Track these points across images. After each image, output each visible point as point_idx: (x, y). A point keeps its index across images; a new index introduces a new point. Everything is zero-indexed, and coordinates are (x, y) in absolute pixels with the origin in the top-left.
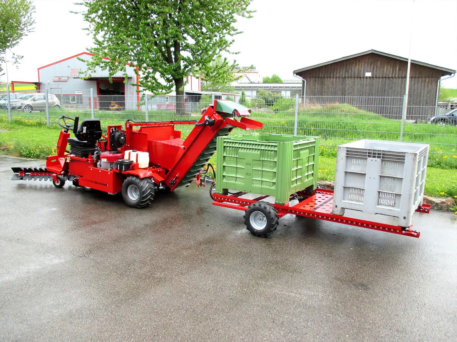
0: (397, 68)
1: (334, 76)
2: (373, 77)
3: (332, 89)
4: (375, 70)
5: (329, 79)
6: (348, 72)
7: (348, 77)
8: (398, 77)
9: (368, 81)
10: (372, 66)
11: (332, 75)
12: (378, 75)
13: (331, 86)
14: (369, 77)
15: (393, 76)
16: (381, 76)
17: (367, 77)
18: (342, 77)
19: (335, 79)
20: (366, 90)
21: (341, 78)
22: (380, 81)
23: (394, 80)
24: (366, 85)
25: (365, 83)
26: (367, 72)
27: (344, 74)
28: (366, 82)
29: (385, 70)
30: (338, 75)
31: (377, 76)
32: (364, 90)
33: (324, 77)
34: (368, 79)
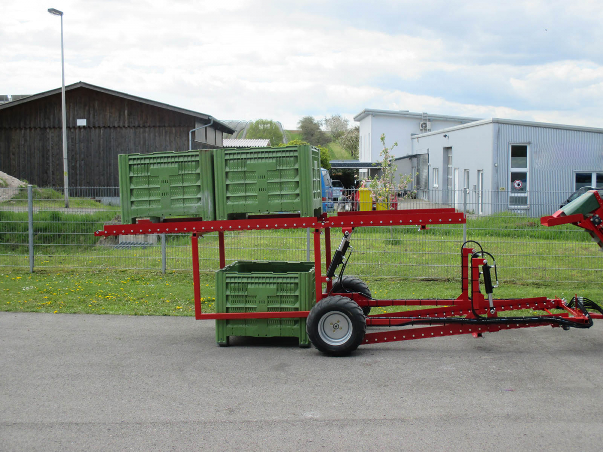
0: (126, 112)
1: (27, 127)
2: (89, 127)
3: (26, 149)
4: (91, 116)
5: (18, 131)
6: (50, 119)
7: (50, 127)
8: (129, 127)
9: (82, 133)
10: (87, 108)
11: (22, 124)
12: (97, 123)
13: (23, 143)
14: (84, 127)
15: (121, 125)
16: (101, 125)
17: (79, 127)
18: (40, 127)
19: (28, 130)
20: (79, 148)
21: (38, 129)
22: (102, 133)
23: (124, 131)
24: (80, 141)
25: (77, 137)
26: (80, 118)
27: (42, 123)
28: (80, 135)
29: (108, 116)
30: (32, 125)
31: (97, 126)
32: (77, 149)
33: (10, 128)
34: (82, 130)
